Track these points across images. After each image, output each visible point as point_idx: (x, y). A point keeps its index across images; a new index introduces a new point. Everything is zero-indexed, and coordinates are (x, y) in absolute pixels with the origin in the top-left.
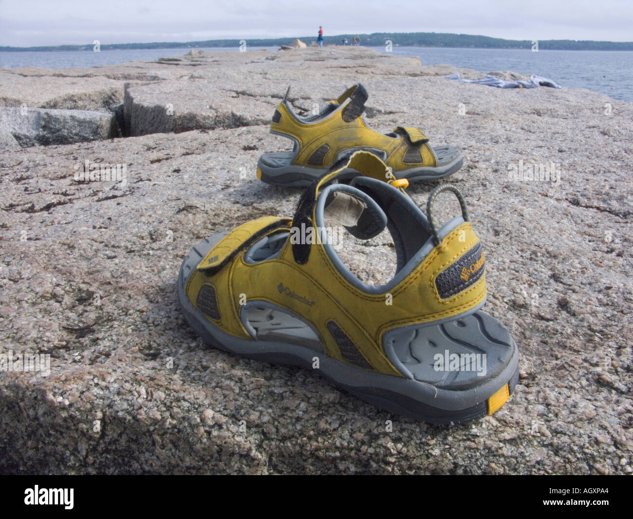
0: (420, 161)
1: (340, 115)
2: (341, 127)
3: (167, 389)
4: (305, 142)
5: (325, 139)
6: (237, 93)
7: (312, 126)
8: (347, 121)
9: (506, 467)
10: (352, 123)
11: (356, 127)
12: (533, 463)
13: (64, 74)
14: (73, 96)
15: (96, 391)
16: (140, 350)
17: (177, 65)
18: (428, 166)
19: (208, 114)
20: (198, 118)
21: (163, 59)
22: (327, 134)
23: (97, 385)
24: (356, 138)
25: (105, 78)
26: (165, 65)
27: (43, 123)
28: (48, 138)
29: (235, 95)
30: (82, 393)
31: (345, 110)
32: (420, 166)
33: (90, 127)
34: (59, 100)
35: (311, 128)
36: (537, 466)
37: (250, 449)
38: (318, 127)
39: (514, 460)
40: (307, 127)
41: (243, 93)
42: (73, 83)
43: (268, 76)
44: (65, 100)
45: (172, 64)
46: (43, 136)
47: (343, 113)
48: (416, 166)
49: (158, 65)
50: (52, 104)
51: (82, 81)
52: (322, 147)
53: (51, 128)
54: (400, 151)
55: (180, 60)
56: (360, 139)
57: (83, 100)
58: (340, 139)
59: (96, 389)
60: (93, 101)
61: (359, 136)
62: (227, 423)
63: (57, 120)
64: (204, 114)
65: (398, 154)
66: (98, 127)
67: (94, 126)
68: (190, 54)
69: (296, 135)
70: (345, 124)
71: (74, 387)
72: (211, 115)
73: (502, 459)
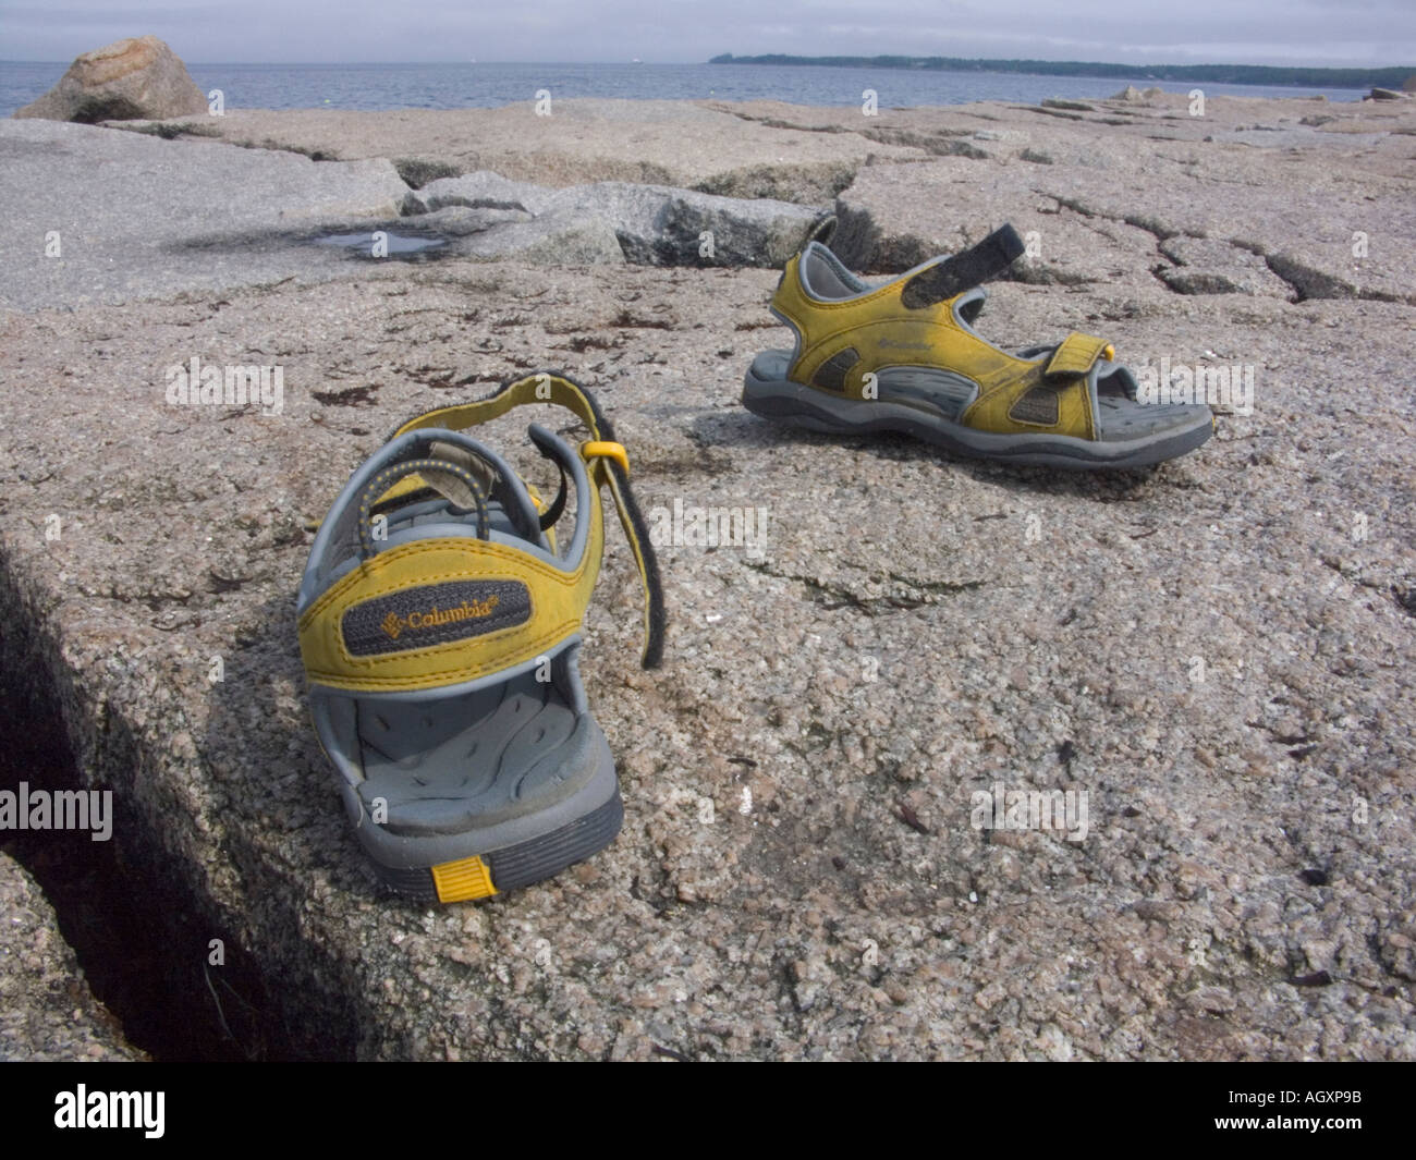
0: (1050, 420)
1: (899, 291)
2: (892, 318)
3: (178, 689)
4: (813, 339)
5: (852, 338)
6: (1061, 203)
7: (831, 307)
8: (909, 305)
9: (406, 998)
10: (919, 312)
11: (929, 321)
12: (447, 1014)
13: (789, 121)
14: (771, 169)
15: (113, 662)
16: (238, 632)
17: (1075, 118)
18: (1072, 434)
19: (947, 242)
20: (922, 249)
21: (1053, 104)
22: (858, 327)
23: (118, 655)
24: (919, 346)
25: (860, 138)
26: (1048, 118)
27: (671, 219)
28: (674, 249)
29: (1053, 206)
30: (98, 658)
31: (916, 280)
32: (1047, 431)
33: (751, 238)
34: (740, 174)
35: (829, 312)
36: (448, 1024)
37: (198, 812)
38: (845, 311)
39: (426, 994)
40: (821, 306)
41: (1072, 206)
42: (792, 143)
43: (1196, 170)
44: (753, 176)
45: (1065, 116)
46: (668, 244)
47: (907, 288)
48: (1037, 430)
49: (1034, 115)
50: (723, 181)
51: (810, 140)
52: (843, 354)
53: (683, 231)
54: (1012, 390)
55: (1089, 109)
56: (928, 348)
57: (789, 180)
58: (883, 343)
59: (114, 659)
60: (811, 182)
61: (928, 340)
62: (192, 761)
63: (695, 216)
64: (937, 242)
65: (1003, 397)
66: (766, 240)
67: (759, 235)
68: (1124, 96)
69: (800, 321)
70: (903, 310)
71: (96, 647)
72: (951, 247)
73: (410, 982)
